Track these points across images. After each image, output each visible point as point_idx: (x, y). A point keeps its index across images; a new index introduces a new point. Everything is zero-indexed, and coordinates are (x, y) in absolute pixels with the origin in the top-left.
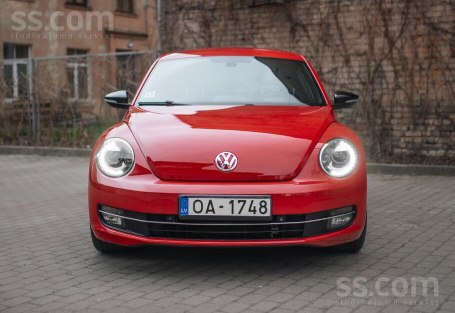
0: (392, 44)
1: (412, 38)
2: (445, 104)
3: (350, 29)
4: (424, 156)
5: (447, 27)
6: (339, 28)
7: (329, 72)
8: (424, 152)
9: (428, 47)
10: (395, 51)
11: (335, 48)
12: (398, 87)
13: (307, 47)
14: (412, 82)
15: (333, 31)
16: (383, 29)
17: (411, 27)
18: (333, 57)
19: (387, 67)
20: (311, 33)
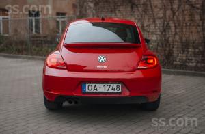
0: (174, 14)
2: (197, 42)
3: (156, 7)
4: (186, 66)
5: (198, 6)
7: (147, 26)
8: (187, 64)
10: (175, 17)
11: (149, 15)
12: (176, 33)
13: (138, 15)
14: (182, 31)
15: (149, 8)
16: (170, 7)
17: (182, 6)
18: (149, 19)
19: (172, 24)
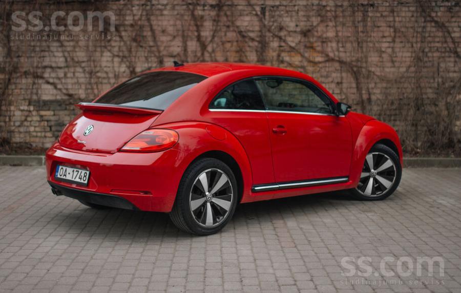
0: (204, 47)
1: (223, 43)
3: (163, 32)
6: (152, 30)
9: (237, 52)
11: (148, 48)
13: (120, 47)
16: (196, 33)
20: (123, 34)
